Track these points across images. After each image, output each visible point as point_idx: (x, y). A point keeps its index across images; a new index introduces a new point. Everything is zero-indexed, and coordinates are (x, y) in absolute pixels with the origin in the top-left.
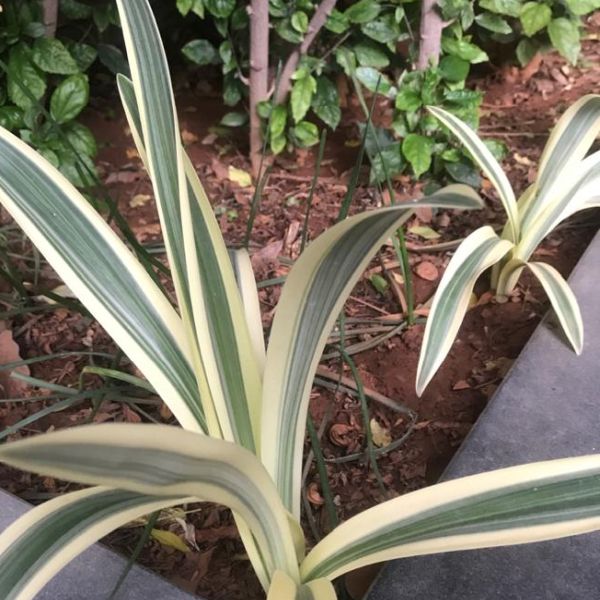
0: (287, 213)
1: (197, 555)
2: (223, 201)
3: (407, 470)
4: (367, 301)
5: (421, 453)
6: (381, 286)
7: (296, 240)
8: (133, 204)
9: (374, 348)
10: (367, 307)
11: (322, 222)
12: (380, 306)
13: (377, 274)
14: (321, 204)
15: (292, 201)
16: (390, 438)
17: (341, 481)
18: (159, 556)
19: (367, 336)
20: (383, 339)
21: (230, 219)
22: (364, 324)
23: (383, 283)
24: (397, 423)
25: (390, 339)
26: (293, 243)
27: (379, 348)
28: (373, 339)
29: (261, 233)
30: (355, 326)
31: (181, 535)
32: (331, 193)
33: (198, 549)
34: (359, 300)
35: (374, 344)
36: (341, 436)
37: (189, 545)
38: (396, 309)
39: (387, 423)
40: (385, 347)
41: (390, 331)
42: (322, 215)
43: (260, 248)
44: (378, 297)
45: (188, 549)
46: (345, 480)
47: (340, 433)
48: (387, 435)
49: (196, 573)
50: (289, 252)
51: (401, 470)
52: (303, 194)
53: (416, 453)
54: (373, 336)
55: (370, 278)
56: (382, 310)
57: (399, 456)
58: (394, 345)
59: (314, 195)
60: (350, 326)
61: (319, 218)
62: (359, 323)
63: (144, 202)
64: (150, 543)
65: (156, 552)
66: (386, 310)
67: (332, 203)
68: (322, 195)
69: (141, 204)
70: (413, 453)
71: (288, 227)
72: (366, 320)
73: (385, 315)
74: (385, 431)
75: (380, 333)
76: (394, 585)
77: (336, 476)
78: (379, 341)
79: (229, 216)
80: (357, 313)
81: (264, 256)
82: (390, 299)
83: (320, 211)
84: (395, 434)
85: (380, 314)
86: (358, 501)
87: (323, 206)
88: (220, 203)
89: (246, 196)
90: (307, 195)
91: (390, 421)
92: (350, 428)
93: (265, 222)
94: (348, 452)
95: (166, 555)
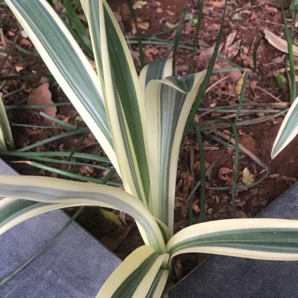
0: (231, 24)
1: (124, 227)
2: (193, 10)
3: (256, 200)
4: (269, 91)
5: (268, 192)
6: (281, 82)
7: (232, 44)
8: (135, 7)
9: (264, 123)
10: (268, 95)
11: (254, 33)
12: (276, 96)
13: (281, 73)
14: (257, 20)
15: (236, 16)
16: (253, 180)
17: (215, 200)
18: (103, 224)
19: (261, 114)
20: (271, 117)
21: (194, 24)
22: (261, 107)
23: (284, 80)
24: (261, 172)
25: (276, 118)
26: (229, 46)
27: (267, 123)
28: (265, 117)
29: (211, 37)
30: (255, 107)
31: (118, 215)
32: (266, 12)
33: (126, 224)
34: (263, 90)
35: (265, 120)
36: (224, 175)
37: (122, 221)
38: (287, 98)
39: (255, 171)
40: (272, 122)
41: (277, 113)
42: (255, 28)
43: (208, 48)
44: (277, 89)
45: (120, 223)
46: (218, 200)
47: (224, 173)
48: (252, 178)
49: (121, 237)
50: (226, 52)
51: (252, 200)
52: (246, 11)
53: (266, 192)
54: (266, 115)
55: (276, 75)
56: (277, 99)
57: (255, 192)
58: (277, 122)
59: (254, 13)
60: (252, 107)
61: (252, 30)
62: (258, 106)
63: (142, 6)
64: (101, 217)
65: (103, 222)
66: (280, 99)
67: (265, 20)
68: (259, 13)
69: (140, 7)
70: (264, 192)
71: (228, 35)
72: (263, 104)
73: (278, 102)
74: (252, 176)
75: (271, 114)
76: (214, 264)
77: (214, 197)
78: (268, 119)
79: (193, 22)
80: (259, 99)
81: (208, 54)
82: (285, 91)
83: (255, 25)
84: (257, 178)
85: (274, 101)
86: (222, 213)
87: (258, 21)
88: (191, 11)
89: (209, 8)
90: (248, 12)
91: (257, 170)
92: (232, 171)
93: (216, 29)
94: (226, 184)
95: (108, 224)
